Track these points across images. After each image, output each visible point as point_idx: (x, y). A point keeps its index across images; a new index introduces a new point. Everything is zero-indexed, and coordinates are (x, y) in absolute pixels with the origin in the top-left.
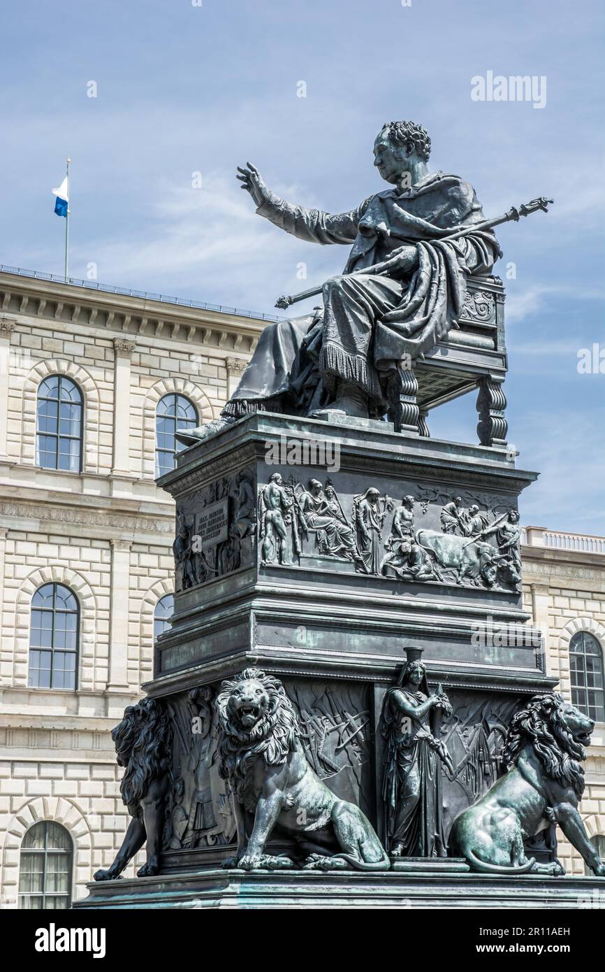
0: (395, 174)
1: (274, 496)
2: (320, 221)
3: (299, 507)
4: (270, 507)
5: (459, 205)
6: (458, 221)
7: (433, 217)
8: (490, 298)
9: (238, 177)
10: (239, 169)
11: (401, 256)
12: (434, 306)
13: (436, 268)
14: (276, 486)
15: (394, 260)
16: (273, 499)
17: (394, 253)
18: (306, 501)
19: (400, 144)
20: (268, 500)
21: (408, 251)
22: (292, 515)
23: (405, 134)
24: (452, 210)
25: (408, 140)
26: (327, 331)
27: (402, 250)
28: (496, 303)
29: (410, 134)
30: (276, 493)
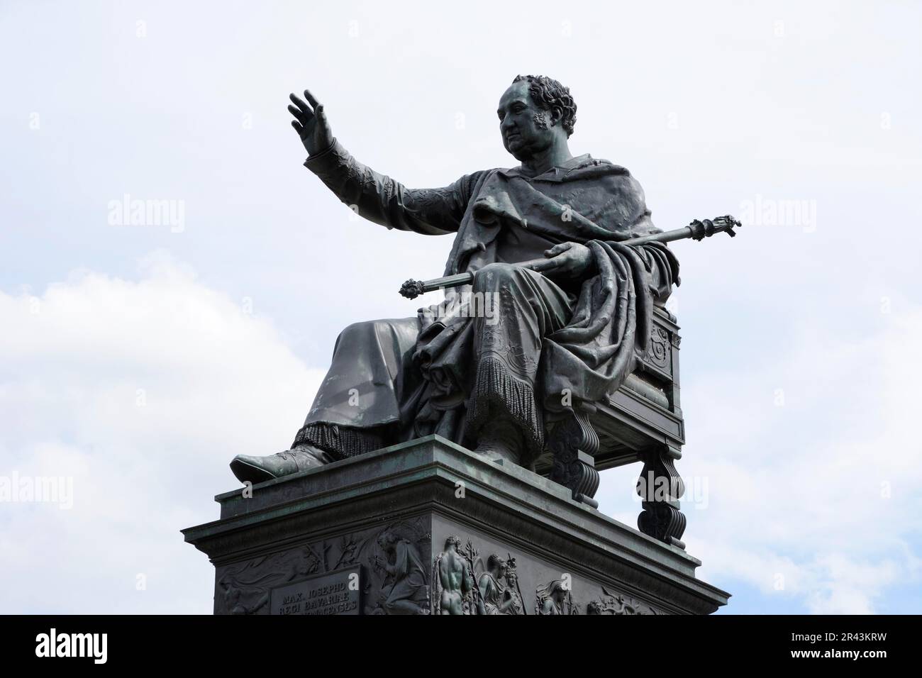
0: (533, 145)
1: (455, 570)
2: (396, 193)
3: (479, 594)
4: (448, 586)
5: (629, 204)
6: (627, 223)
7: (591, 212)
8: (665, 338)
9: (291, 109)
10: (293, 98)
11: (570, 254)
12: (625, 332)
13: (625, 278)
14: (456, 556)
15: (562, 257)
16: (453, 575)
17: (558, 248)
18: (488, 586)
19: (545, 105)
20: (447, 576)
21: (579, 251)
22: (470, 604)
23: (553, 94)
24: (619, 207)
25: (556, 103)
26: (491, 338)
27: (569, 248)
28: (672, 345)
29: (559, 96)
30: (457, 566)
